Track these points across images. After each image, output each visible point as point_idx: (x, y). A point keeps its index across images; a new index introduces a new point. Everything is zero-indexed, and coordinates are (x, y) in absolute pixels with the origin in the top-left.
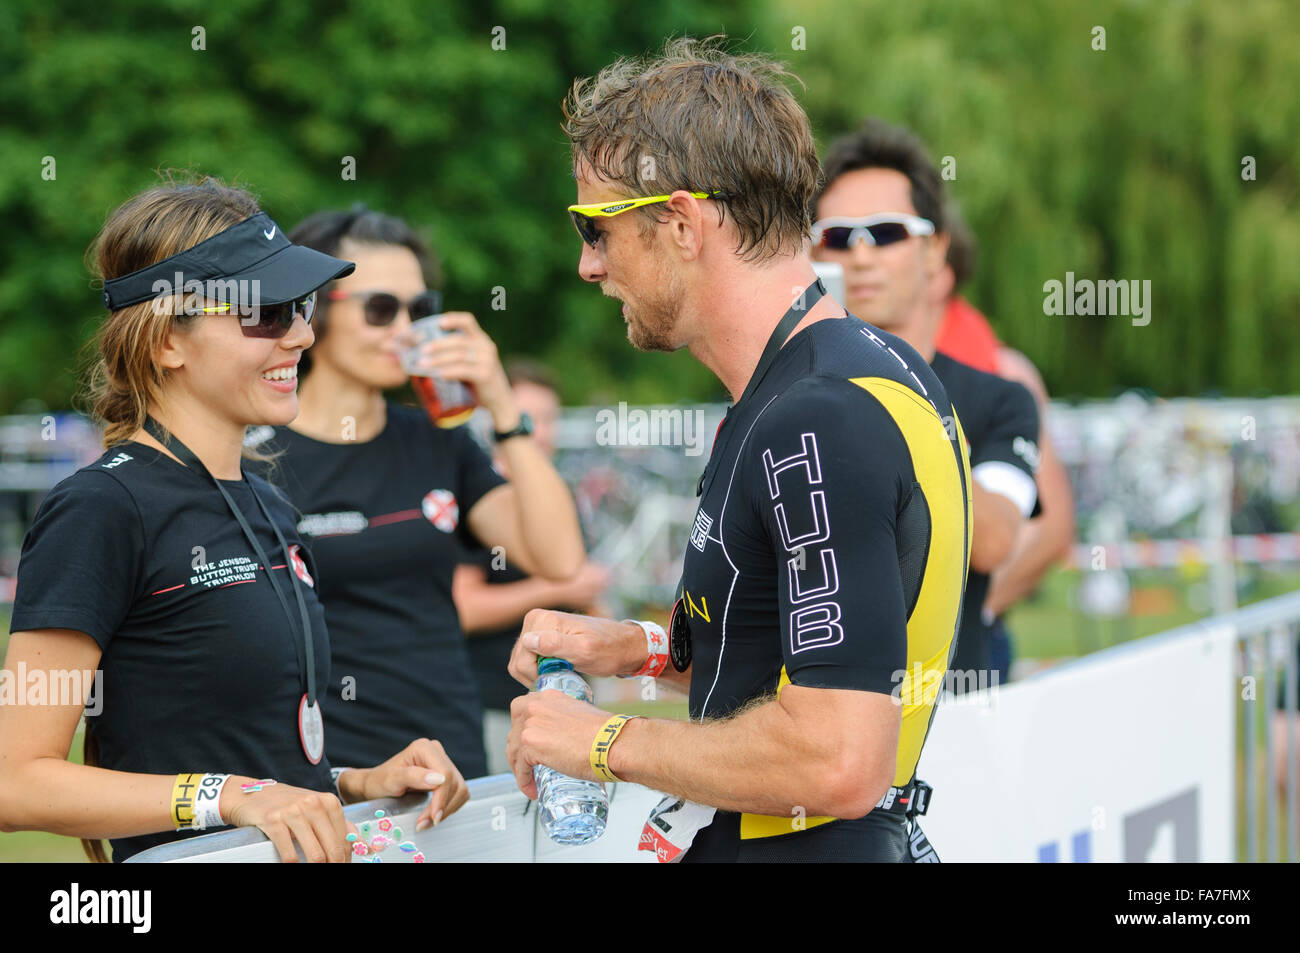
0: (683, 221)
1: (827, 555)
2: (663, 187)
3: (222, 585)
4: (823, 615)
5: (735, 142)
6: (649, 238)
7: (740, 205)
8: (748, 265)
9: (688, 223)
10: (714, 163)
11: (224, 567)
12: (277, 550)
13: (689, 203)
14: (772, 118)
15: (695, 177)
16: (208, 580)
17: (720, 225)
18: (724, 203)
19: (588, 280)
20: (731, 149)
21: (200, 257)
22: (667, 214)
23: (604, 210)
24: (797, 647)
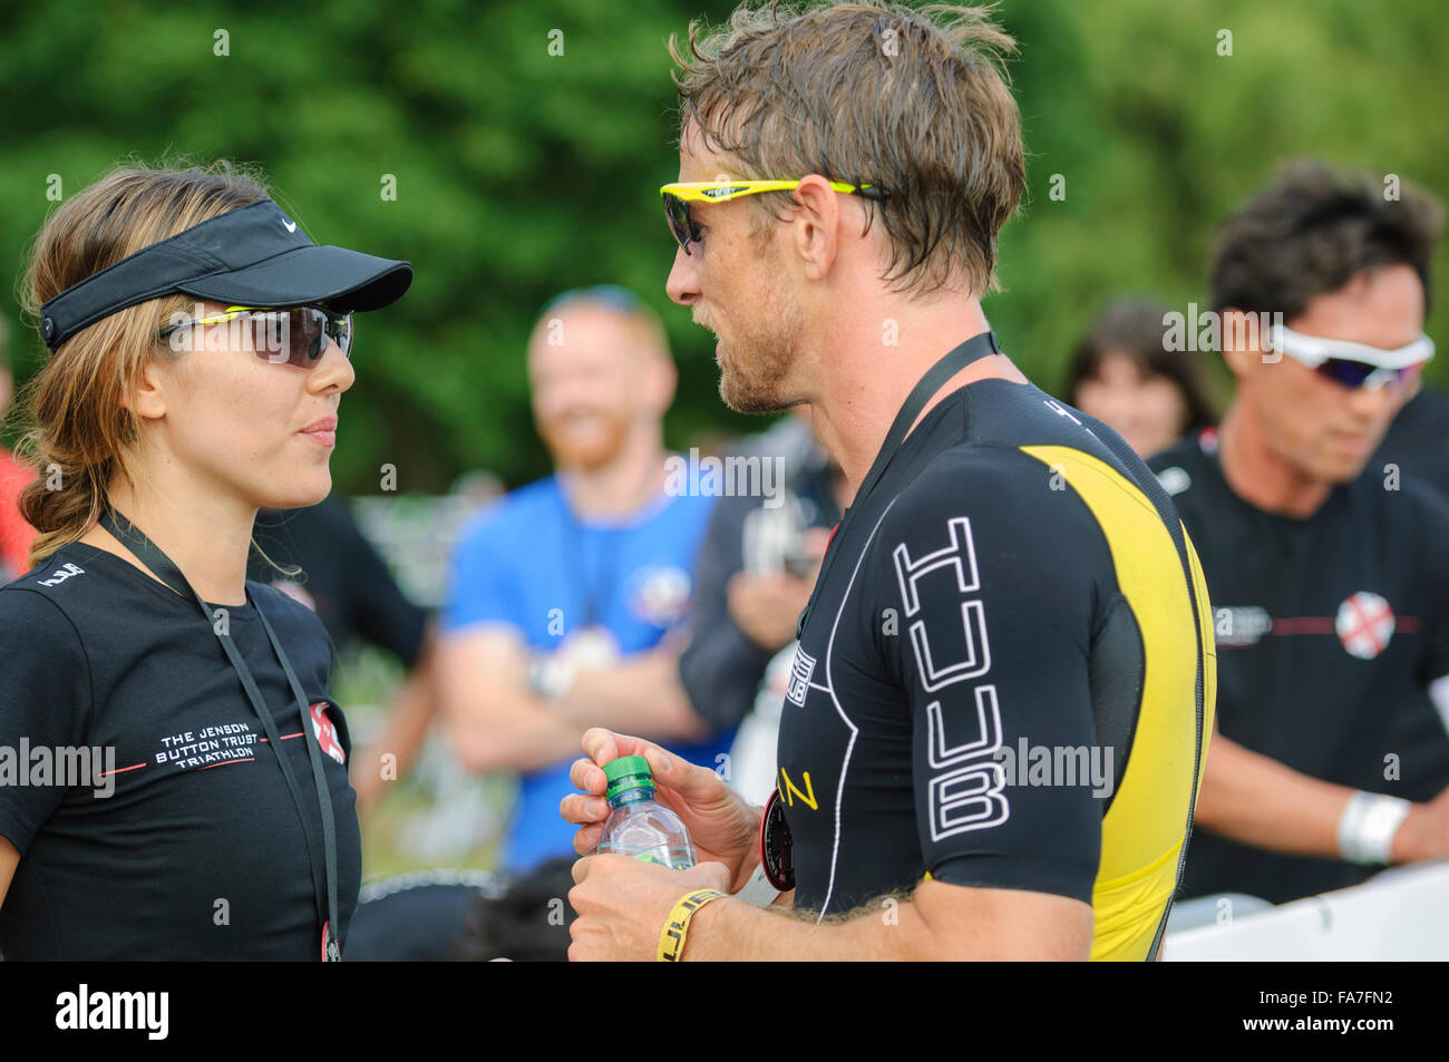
0: (813, 221)
1: (986, 696)
2: (793, 167)
3: (201, 765)
4: (978, 783)
5: (902, 118)
6: (763, 241)
7: (897, 209)
8: (897, 295)
9: (821, 226)
10: (868, 142)
11: (208, 739)
12: (291, 709)
13: (825, 195)
14: (963, 94)
15: (841, 161)
16: (183, 757)
17: (865, 233)
18: (876, 203)
19: (676, 299)
20: (894, 127)
21: (193, 245)
22: (791, 207)
23: (706, 193)
24: (940, 830)
